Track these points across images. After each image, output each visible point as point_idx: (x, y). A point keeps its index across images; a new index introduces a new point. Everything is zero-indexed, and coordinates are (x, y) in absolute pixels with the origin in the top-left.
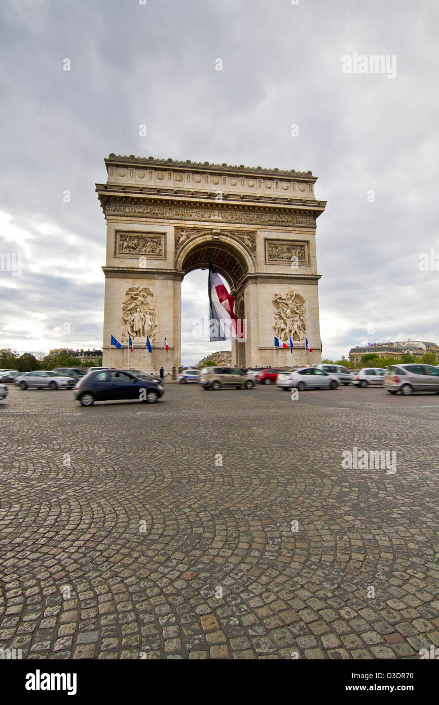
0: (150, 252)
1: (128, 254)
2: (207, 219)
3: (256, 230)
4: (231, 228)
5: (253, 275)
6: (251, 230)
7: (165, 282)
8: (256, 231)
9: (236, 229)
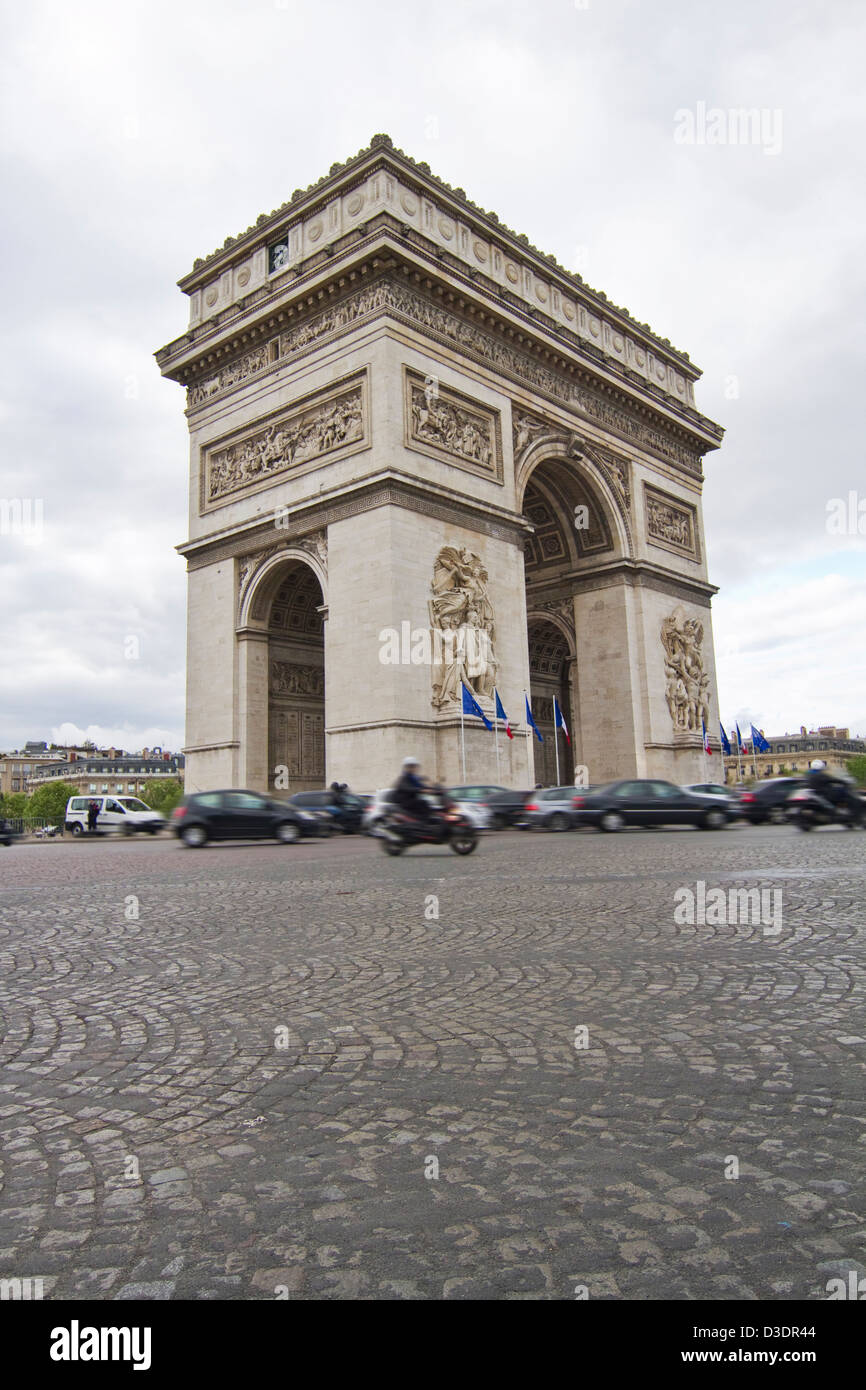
0: (471, 454)
1: (431, 446)
2: (562, 400)
3: (631, 457)
4: (597, 440)
5: (633, 566)
6: (625, 454)
7: (502, 544)
8: (630, 460)
9: (603, 443)
